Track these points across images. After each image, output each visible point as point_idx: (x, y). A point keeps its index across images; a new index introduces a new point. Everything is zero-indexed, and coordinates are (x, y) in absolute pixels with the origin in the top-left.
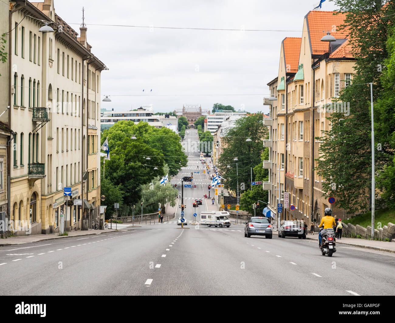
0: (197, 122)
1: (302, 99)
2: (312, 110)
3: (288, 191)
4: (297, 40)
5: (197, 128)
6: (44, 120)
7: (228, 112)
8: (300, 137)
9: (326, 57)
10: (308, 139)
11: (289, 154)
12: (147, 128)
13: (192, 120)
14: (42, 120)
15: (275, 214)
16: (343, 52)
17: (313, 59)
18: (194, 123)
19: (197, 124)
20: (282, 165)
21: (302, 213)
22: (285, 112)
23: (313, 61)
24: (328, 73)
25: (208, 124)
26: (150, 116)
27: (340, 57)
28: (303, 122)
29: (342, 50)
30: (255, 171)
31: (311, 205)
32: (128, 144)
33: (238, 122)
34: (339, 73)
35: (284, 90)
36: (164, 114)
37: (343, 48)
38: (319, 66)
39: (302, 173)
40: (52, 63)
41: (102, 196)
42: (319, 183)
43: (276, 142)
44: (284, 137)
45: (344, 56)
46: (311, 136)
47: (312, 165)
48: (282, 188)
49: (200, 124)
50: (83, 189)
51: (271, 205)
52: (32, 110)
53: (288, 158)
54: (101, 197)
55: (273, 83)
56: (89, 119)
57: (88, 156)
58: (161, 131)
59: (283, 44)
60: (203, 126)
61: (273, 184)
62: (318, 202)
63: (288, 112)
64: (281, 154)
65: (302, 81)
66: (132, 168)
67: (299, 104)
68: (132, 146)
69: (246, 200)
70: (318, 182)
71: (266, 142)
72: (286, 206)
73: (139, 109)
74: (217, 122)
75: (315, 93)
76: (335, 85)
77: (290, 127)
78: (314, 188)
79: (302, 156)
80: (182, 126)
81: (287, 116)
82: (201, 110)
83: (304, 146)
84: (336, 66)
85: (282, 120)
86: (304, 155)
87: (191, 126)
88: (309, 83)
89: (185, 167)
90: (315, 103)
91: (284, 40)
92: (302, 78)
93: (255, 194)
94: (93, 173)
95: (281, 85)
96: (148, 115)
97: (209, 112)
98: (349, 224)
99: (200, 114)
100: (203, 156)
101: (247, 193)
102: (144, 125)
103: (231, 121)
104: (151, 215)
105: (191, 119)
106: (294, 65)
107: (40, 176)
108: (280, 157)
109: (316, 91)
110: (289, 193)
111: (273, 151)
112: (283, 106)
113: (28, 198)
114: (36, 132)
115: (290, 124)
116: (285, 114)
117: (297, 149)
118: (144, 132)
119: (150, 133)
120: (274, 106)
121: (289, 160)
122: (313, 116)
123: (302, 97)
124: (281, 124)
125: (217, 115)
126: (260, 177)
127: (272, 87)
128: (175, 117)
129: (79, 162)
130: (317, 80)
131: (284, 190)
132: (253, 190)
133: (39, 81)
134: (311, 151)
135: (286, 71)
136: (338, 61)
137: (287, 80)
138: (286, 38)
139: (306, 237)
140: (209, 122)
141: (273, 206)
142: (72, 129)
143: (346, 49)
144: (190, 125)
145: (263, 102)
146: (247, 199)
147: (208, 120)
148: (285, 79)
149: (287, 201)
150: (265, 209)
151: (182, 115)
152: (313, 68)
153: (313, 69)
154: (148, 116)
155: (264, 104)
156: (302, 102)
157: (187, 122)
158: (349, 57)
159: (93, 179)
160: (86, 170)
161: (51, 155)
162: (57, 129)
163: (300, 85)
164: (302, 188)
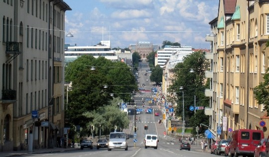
1: (238, 36)
2: (247, 46)
3: (226, 115)
6: (16, 53)
7: (176, 47)
8: (237, 69)
10: (244, 70)
11: (228, 84)
13: (144, 55)
20: (221, 93)
22: (224, 48)
24: (261, 14)
25: (158, 58)
31: (246, 127)
35: (223, 28)
36: (120, 49)
38: (254, 7)
39: (238, 100)
40: (23, 3)
43: (216, 73)
44: (223, 69)
46: (246, 68)
47: (247, 93)
50: (49, 112)
51: (212, 128)
52: (6, 44)
53: (226, 87)
55: (214, 22)
56: (55, 53)
57: (54, 84)
62: (252, 125)
63: (227, 47)
64: (220, 83)
70: (252, 107)
74: (166, 56)
76: (267, 23)
78: (249, 113)
81: (225, 51)
83: (240, 77)
85: (222, 54)
86: (240, 84)
88: (245, 21)
90: (250, 39)
92: (239, 18)
94: (58, 99)
95: (221, 24)
96: (106, 50)
97: (160, 47)
102: (102, 59)
103: (178, 55)
106: (232, 6)
107: (12, 101)
108: (220, 86)
113: (2, 120)
114: (9, 63)
115: (228, 57)
122: (248, 50)
124: (221, 58)
125: (166, 50)
127: (213, 26)
128: (129, 52)
129: (46, 90)
130: (251, 20)
131: (223, 115)
133: (11, 19)
134: (246, 80)
135: (225, 12)
142: (40, 61)
147: (158, 55)
148: (225, 18)
149: (225, 125)
150: (207, 131)
151: (136, 50)
153: (249, 10)
156: (238, 39)
157: (140, 56)
159: (58, 104)
160: (52, 97)
161: (22, 83)
162: (28, 60)
163: (237, 24)
164: (238, 113)
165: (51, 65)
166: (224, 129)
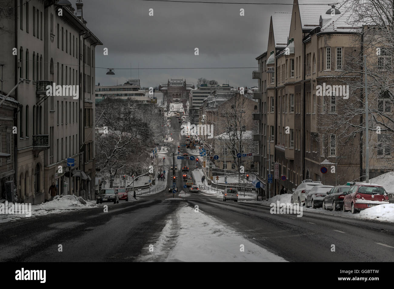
1: (292, 73)
2: (303, 83)
3: (278, 161)
4: (286, 15)
8: (291, 109)
9: (318, 31)
10: (299, 111)
11: (279, 127)
13: (177, 95)
15: (265, 185)
16: (335, 26)
17: (304, 33)
20: (272, 137)
21: (293, 183)
22: (275, 86)
23: (304, 35)
24: (320, 47)
26: (137, 90)
27: (332, 31)
28: (293, 95)
29: (334, 24)
31: (302, 175)
34: (331, 47)
35: (274, 64)
37: (334, 22)
38: (311, 40)
39: (293, 144)
40: (53, 37)
43: (265, 115)
44: (274, 109)
45: (335, 30)
46: (303, 108)
47: (303, 136)
48: (272, 160)
50: (81, 161)
52: (36, 84)
53: (278, 130)
55: (262, 58)
56: (85, 93)
57: (85, 129)
59: (272, 19)
61: (262, 156)
62: (310, 172)
63: (278, 85)
64: (271, 126)
65: (293, 55)
67: (290, 77)
70: (310, 152)
71: (255, 115)
73: (126, 83)
74: (202, 96)
75: (306, 67)
76: (326, 58)
77: (279, 100)
78: (306, 158)
79: (293, 127)
82: (185, 84)
83: (295, 119)
84: (328, 40)
85: (271, 93)
86: (295, 127)
88: (300, 57)
90: (306, 76)
92: (293, 52)
94: (89, 145)
95: (269, 59)
97: (194, 86)
99: (184, 88)
104: (141, 187)
106: (284, 39)
107: (44, 147)
108: (270, 129)
109: (308, 64)
110: (279, 163)
111: (262, 124)
112: (273, 79)
113: (33, 169)
114: (40, 104)
115: (279, 97)
116: (274, 88)
117: (288, 121)
120: (263, 80)
121: (278, 132)
122: (304, 89)
123: (293, 71)
124: (271, 97)
125: (202, 89)
127: (260, 61)
129: (77, 135)
130: (308, 54)
131: (274, 161)
133: (41, 55)
134: (302, 123)
135: (275, 46)
136: (329, 36)
137: (277, 55)
140: (194, 96)
141: (262, 177)
142: (70, 102)
143: (338, 23)
148: (275, 53)
149: (278, 172)
150: (254, 180)
151: (167, 90)
152: (305, 42)
153: (304, 44)
154: (135, 90)
155: (253, 78)
156: (292, 75)
158: (341, 31)
159: (89, 151)
160: (83, 143)
161: (53, 127)
162: (58, 101)
163: (290, 59)
164: (293, 158)
165: (82, 107)
166: (276, 177)
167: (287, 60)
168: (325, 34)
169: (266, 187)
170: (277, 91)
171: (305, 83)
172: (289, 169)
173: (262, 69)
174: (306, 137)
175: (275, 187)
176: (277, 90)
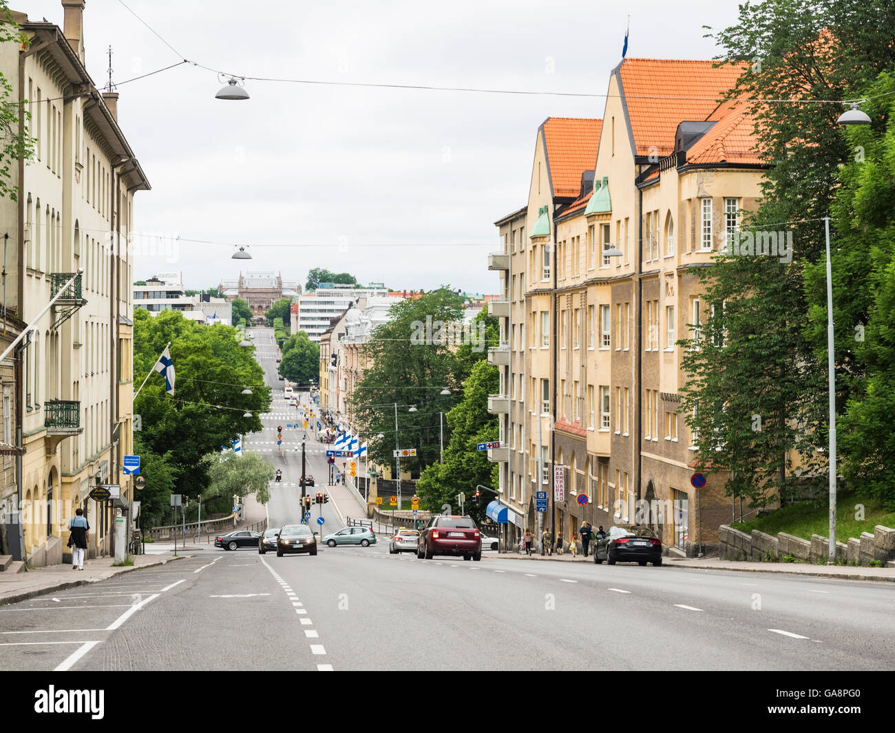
0: (272, 312)
1: (606, 256)
2: (638, 280)
3: (559, 461)
4: (573, 123)
5: (272, 325)
6: (78, 303)
7: (347, 288)
8: (603, 340)
9: (680, 161)
11: (563, 380)
12: (180, 324)
13: (260, 307)
14: (74, 303)
15: (523, 516)
16: (721, 149)
17: (638, 166)
18: (266, 315)
19: (271, 317)
20: (545, 405)
21: (606, 510)
22: (551, 286)
23: (638, 170)
24: (685, 197)
25: (301, 315)
26: (177, 297)
27: (714, 160)
28: (609, 307)
29: (719, 146)
30: (451, 420)
31: (635, 491)
32: (179, 360)
33: (394, 309)
34: (712, 197)
35: (547, 236)
36: (196, 292)
37: (719, 142)
38: (659, 181)
39: (607, 421)
40: (80, 172)
41: (137, 480)
42: (657, 442)
43: (522, 353)
44: (549, 341)
45: (723, 158)
46: (636, 337)
47: (637, 403)
48: (545, 457)
49: (279, 316)
50: (113, 461)
51: (509, 495)
53: (559, 388)
54: (135, 481)
55: (512, 221)
56: (119, 303)
57: (120, 387)
58: (213, 332)
59: (543, 132)
60: (287, 321)
61: (514, 449)
62: (656, 485)
63: (560, 286)
65: (608, 214)
66: (190, 414)
67: (601, 266)
68: (188, 365)
69: (430, 486)
70: (656, 439)
71: (496, 354)
72: (559, 497)
73: (149, 281)
74: (321, 311)
76: (702, 223)
77: (564, 319)
78: (643, 453)
79: (608, 382)
80: (239, 320)
81: (555, 294)
82: (280, 284)
83: (613, 363)
84: (705, 181)
85: (542, 304)
86: (613, 382)
87: (258, 321)
88: (627, 219)
89: (267, 412)
90: (644, 264)
91: (545, 123)
92: (606, 209)
93: (452, 473)
94: (126, 425)
95: (538, 224)
96: (172, 294)
97: (299, 288)
98: (755, 531)
99: (278, 292)
100: (291, 389)
101: (433, 469)
102: (172, 319)
103: (373, 307)
104: (214, 523)
105: (259, 305)
106: (570, 179)
107: (71, 430)
108: (539, 386)
109: (648, 232)
110: (565, 466)
111: (514, 374)
112: (545, 270)
113: (44, 480)
114: (55, 329)
115: (563, 311)
116: (550, 290)
117: (596, 368)
118: (173, 335)
119: (187, 338)
120: (515, 271)
121: (561, 392)
122: (638, 293)
123: (607, 252)
124: (542, 312)
125: (321, 295)
126: (462, 432)
127: (508, 229)
128: (222, 301)
129: (107, 401)
130: (649, 214)
131: (551, 461)
132: (445, 463)
133: (58, 212)
134: (633, 370)
135: (553, 194)
136: (709, 171)
137: (556, 214)
138: (549, 119)
139: (663, 563)
140: (303, 311)
141: (514, 498)
142: (97, 324)
143: (726, 143)
144: (256, 318)
145: (487, 262)
146: (432, 483)
147: (301, 307)
148: (551, 211)
149: (561, 486)
150: (492, 505)
151: (237, 296)
152: (640, 187)
153: (639, 189)
154: (172, 297)
155: (491, 268)
156: (606, 262)
157: (249, 312)
158: (734, 162)
159: (126, 438)
161: (78, 382)
163: (601, 224)
164: (607, 454)
165: (115, 335)
167: (591, 227)
168: (699, 168)
169: (525, 520)
170: (556, 298)
171: (640, 280)
172: (596, 478)
173: (512, 247)
174: (645, 405)
175: (551, 520)
176: (556, 295)
